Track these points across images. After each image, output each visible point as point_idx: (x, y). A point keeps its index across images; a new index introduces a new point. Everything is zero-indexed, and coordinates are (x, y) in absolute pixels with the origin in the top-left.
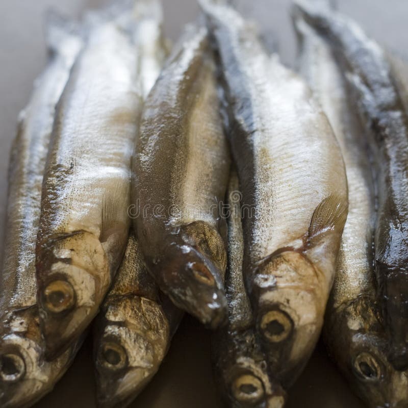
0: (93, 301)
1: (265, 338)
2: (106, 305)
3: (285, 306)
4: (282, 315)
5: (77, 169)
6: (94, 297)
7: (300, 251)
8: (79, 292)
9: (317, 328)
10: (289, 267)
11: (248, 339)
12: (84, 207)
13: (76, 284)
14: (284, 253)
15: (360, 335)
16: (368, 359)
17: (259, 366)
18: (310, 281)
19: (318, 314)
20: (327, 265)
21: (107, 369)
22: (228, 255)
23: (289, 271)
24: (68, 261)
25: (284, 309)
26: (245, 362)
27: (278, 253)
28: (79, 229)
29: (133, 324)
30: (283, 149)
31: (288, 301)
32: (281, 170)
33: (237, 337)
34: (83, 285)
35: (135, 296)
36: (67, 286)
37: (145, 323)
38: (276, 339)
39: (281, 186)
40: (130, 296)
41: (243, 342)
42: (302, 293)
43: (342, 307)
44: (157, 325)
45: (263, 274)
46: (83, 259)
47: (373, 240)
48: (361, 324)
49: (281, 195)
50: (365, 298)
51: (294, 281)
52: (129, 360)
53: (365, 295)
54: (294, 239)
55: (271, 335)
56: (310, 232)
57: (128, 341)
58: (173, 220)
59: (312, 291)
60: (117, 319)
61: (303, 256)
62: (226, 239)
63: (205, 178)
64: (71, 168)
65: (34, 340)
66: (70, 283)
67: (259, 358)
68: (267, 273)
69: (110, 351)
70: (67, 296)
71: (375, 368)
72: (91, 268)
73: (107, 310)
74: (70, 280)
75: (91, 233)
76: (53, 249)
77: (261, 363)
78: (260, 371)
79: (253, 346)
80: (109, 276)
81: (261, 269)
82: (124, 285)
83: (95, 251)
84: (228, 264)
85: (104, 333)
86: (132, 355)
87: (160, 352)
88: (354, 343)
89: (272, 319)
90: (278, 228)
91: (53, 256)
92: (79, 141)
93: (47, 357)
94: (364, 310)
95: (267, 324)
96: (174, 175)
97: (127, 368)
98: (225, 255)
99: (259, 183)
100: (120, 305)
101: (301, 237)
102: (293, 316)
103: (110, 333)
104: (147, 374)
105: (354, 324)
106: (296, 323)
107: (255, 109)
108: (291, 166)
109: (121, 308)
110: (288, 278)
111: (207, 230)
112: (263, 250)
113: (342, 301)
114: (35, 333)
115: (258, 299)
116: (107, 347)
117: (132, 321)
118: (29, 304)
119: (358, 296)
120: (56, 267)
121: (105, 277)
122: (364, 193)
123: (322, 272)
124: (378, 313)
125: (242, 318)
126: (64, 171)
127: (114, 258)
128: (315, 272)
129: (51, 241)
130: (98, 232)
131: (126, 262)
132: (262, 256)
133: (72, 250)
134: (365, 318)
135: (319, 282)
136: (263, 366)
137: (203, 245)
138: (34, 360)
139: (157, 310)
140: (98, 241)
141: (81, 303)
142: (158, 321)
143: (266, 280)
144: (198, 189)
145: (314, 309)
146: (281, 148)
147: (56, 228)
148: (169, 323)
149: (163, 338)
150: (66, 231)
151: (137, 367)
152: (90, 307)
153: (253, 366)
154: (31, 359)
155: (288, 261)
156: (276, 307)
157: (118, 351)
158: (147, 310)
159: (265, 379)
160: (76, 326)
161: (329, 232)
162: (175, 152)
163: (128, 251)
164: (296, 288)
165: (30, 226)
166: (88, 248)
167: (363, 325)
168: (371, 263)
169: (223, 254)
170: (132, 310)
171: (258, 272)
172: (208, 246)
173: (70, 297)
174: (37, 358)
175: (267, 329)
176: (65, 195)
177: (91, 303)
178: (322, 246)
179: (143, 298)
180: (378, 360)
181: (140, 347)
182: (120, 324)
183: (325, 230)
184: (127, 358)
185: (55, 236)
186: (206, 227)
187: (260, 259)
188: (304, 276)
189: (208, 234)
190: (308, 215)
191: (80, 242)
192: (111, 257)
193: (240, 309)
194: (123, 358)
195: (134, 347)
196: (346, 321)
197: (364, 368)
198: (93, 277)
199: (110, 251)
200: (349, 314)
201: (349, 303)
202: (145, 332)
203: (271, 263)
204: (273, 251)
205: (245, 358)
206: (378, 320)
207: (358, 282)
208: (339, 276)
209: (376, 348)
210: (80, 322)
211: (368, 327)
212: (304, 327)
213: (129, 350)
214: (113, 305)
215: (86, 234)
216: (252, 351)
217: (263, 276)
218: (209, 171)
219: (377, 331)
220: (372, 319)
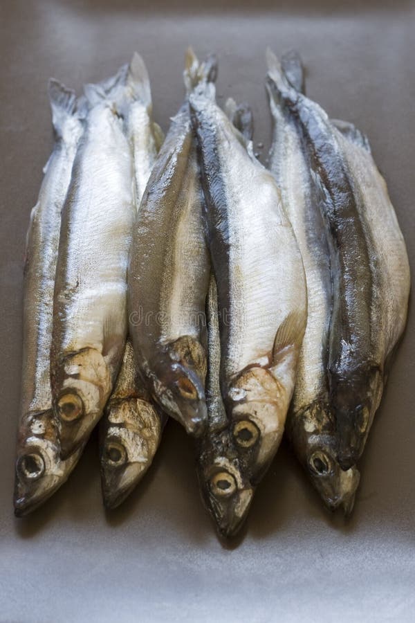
0: (98, 408)
1: (238, 443)
2: (108, 408)
3: (253, 417)
4: (250, 424)
5: (82, 286)
6: (99, 405)
7: (266, 368)
8: (86, 403)
9: (279, 435)
10: (257, 381)
11: (224, 440)
12: (89, 325)
13: (83, 396)
14: (253, 369)
15: (314, 436)
16: (321, 456)
17: (233, 463)
18: (274, 394)
19: (280, 423)
20: (287, 381)
21: (111, 465)
22: (208, 360)
23: (256, 385)
24: (76, 376)
25: (252, 419)
26: (221, 461)
27: (248, 369)
28: (85, 346)
29: (131, 424)
30: (254, 267)
31: (256, 413)
32: (251, 287)
33: (215, 439)
34: (90, 396)
35: (132, 398)
36: (77, 398)
37: (140, 422)
38: (246, 444)
39: (251, 304)
40: (128, 399)
41: (220, 443)
42: (268, 405)
43: (300, 412)
44: (150, 423)
45: (235, 388)
46: (88, 373)
47: (328, 343)
48: (315, 426)
49: (251, 312)
50: (320, 402)
51: (260, 395)
52: (129, 457)
53: (319, 399)
54: (260, 356)
55: (242, 441)
56: (274, 351)
57: (127, 439)
58: (162, 339)
59: (275, 404)
60: (118, 422)
61: (268, 372)
62: (206, 347)
63: (189, 291)
64: (77, 286)
65: (52, 441)
66: (79, 396)
67: (233, 456)
68: (239, 387)
69: (113, 450)
70: (76, 407)
71: (327, 463)
72: (96, 380)
73: (109, 413)
74: (79, 393)
75: (95, 349)
76: (64, 366)
77: (234, 461)
78: (234, 469)
79: (227, 445)
80: (111, 384)
81: (234, 383)
82: (123, 390)
83: (99, 364)
84: (208, 368)
85: (107, 434)
86: (130, 451)
87: (153, 447)
88: (309, 444)
89: (243, 427)
90: (248, 345)
91: (65, 372)
92: (83, 258)
93: (62, 456)
94: (319, 413)
95: (239, 432)
96: (162, 294)
97: (127, 464)
98: (206, 362)
99: (233, 299)
100: (120, 408)
101: (267, 354)
102: (260, 425)
103: (112, 434)
104: (143, 468)
105: (310, 426)
106: (262, 432)
107: (230, 221)
108: (260, 284)
109: (121, 411)
110: (256, 392)
111: (190, 342)
112: (236, 366)
113: (300, 406)
114: (52, 434)
115: (232, 410)
116: (110, 446)
117: (130, 421)
118: (46, 408)
119: (314, 401)
120: (68, 383)
121: (107, 385)
122: (322, 297)
123: (283, 388)
124: (330, 414)
125: (219, 420)
126: (71, 290)
127: (114, 367)
128: (278, 387)
129: (62, 359)
130: (100, 347)
131: (124, 369)
132: (235, 371)
133: (80, 365)
134: (319, 421)
135: (281, 395)
136: (235, 464)
137: (187, 358)
138: (52, 458)
139: (151, 409)
140: (101, 356)
141: (88, 411)
142: (151, 420)
143: (238, 393)
144: (183, 303)
145: (277, 420)
146: (252, 265)
147: (66, 347)
148: (160, 420)
149: (155, 434)
150: (75, 349)
151: (134, 463)
152: (96, 413)
153: (228, 464)
154: (49, 458)
155: (255, 376)
156: (245, 417)
157: (119, 450)
158: (142, 410)
159: (238, 475)
160: (85, 430)
161: (290, 350)
162: (163, 271)
163: (126, 357)
164: (262, 401)
165: (44, 333)
166: (93, 362)
167: (317, 427)
168: (325, 368)
169: (204, 362)
170: (130, 411)
171: (231, 386)
172: (191, 357)
173: (79, 409)
174: (54, 457)
175: (238, 436)
176: (72, 314)
177: (96, 410)
178: (284, 364)
179: (138, 400)
180: (329, 457)
181: (137, 444)
182: (121, 425)
183: (286, 348)
184: (127, 455)
185: (65, 355)
186: (189, 340)
187: (233, 374)
188: (269, 390)
189: (191, 347)
190: (273, 334)
191: (86, 357)
192: (112, 368)
193: (218, 412)
194: (123, 455)
195: (132, 444)
196: (303, 424)
197: (317, 464)
198: (97, 387)
199: (111, 363)
200: (306, 417)
201: (306, 407)
202: (140, 430)
203: (242, 377)
204: (244, 367)
205: (221, 458)
206: (330, 420)
207: (313, 388)
208: (299, 382)
209: (328, 446)
210: (87, 427)
211: (321, 427)
212: (268, 435)
213: (128, 448)
214: (114, 408)
215: (91, 351)
216: (227, 450)
217: (235, 390)
218: (192, 283)
219: (329, 430)
220: (325, 421)
